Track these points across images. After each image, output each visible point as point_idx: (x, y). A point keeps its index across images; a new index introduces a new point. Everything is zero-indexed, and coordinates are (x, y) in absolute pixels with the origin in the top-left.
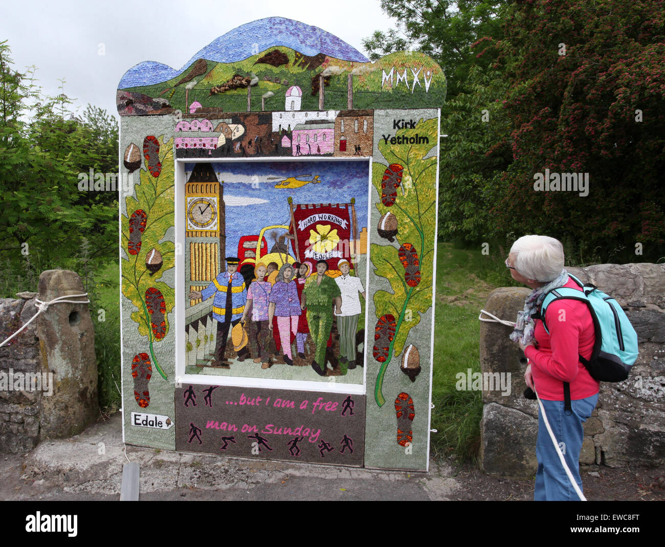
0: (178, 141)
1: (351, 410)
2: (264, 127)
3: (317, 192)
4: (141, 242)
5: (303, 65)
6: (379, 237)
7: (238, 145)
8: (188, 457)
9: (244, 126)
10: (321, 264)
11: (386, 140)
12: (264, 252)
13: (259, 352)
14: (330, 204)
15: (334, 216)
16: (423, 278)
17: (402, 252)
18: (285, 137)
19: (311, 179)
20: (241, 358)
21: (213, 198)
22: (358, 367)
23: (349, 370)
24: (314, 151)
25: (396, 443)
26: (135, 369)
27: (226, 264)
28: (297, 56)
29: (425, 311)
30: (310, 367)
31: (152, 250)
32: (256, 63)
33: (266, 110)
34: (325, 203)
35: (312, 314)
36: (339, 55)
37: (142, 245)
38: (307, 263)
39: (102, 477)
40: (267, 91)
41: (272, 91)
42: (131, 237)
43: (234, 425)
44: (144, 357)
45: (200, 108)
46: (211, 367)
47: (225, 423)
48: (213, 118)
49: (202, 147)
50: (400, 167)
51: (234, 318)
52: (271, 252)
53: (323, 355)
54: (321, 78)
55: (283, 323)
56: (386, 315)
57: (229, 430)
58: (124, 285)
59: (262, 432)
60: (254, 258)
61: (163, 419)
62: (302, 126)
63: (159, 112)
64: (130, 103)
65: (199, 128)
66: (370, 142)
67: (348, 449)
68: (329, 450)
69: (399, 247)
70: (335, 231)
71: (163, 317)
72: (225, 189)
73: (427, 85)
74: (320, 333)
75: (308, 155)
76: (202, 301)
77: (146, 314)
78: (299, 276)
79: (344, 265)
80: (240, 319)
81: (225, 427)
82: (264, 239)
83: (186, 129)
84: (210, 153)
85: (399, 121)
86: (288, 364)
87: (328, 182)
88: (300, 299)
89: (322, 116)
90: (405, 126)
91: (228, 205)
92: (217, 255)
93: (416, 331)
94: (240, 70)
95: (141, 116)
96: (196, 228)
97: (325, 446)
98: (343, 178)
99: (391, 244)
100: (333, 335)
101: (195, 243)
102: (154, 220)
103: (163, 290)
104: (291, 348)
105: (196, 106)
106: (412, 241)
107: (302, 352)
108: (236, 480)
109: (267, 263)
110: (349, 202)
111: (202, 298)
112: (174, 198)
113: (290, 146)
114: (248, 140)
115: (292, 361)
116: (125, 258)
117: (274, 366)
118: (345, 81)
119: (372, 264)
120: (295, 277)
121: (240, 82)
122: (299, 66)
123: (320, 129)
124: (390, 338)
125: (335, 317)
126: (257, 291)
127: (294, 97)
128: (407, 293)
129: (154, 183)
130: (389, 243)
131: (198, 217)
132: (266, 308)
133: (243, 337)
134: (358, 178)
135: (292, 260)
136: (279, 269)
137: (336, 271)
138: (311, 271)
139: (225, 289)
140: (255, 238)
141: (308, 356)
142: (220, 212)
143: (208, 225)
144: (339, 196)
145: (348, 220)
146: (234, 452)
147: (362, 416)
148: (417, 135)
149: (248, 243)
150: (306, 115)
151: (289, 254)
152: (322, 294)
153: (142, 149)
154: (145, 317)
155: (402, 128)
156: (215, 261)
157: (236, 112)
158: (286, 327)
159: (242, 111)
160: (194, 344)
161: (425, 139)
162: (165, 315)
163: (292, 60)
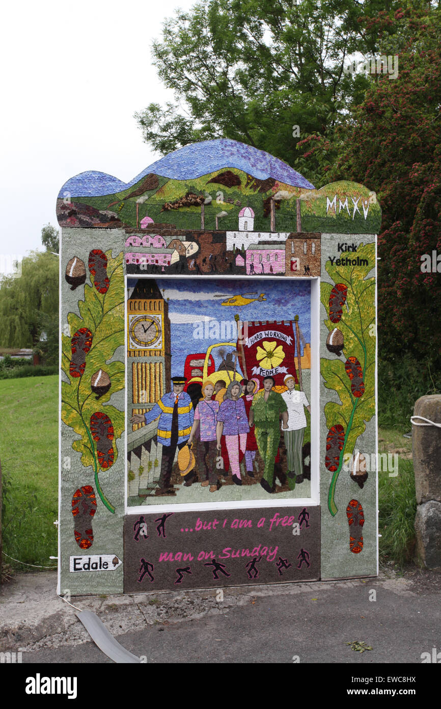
0: (129, 256)
1: (307, 522)
2: (219, 245)
3: (262, 310)
4: (85, 364)
5: (254, 187)
6: (328, 351)
7: (192, 263)
8: (140, 597)
9: (198, 244)
10: (267, 380)
11: (332, 261)
12: (211, 370)
13: (207, 475)
14: (275, 321)
15: (279, 333)
16: (367, 388)
17: (348, 365)
18: (239, 256)
19: (257, 297)
20: (188, 482)
21: (157, 316)
22: (305, 480)
23: (296, 484)
24: (267, 271)
25: (349, 551)
26: (77, 505)
27: (172, 384)
28: (249, 179)
29: (369, 420)
30: (259, 485)
31: (99, 371)
32: (209, 182)
33: (220, 228)
34: (271, 320)
35: (261, 431)
36: (288, 180)
37: (87, 366)
38: (254, 380)
39: (59, 629)
40: (221, 210)
41: (225, 211)
42: (73, 358)
43: (190, 554)
44: (88, 490)
45: (152, 224)
46: (155, 496)
47: (179, 553)
48: (166, 234)
49: (155, 263)
50: (345, 287)
51: (181, 440)
52: (219, 370)
53: (271, 472)
54: (272, 201)
55: (231, 442)
56: (336, 426)
57: (185, 560)
58: (65, 412)
59: (220, 557)
60: (202, 377)
61: (108, 558)
62: (255, 246)
63: (107, 225)
64: (73, 213)
65: (152, 244)
66: (318, 263)
67: (305, 563)
68: (287, 567)
69: (345, 361)
70: (281, 347)
71: (111, 444)
72: (170, 306)
73: (366, 213)
74: (268, 449)
75: (262, 274)
76: (146, 424)
77: (91, 442)
78: (246, 393)
79: (289, 380)
80: (187, 441)
81: (179, 558)
82: (211, 357)
83: (136, 244)
84: (163, 270)
85: (343, 245)
86: (238, 484)
87: (273, 299)
88: (248, 416)
89: (274, 237)
90: (348, 249)
91: (174, 322)
92: (162, 375)
93: (362, 439)
94: (192, 188)
95: (86, 228)
96: (139, 347)
97: (283, 563)
98: (288, 296)
99: (338, 358)
100: (281, 451)
101: (138, 363)
102: (101, 339)
103: (111, 415)
104: (240, 467)
105: (147, 221)
106: (356, 354)
107: (251, 469)
108: (207, 608)
109: (214, 382)
110: (294, 319)
111: (145, 421)
112: (124, 316)
113: (244, 265)
114: (202, 258)
115: (241, 481)
116: (66, 381)
117: (223, 488)
118: (294, 206)
119: (322, 378)
120: (243, 395)
121: (193, 199)
122: (251, 188)
123: (273, 250)
124: (339, 448)
125: (282, 432)
126: (205, 411)
127: (247, 218)
128: (354, 403)
129: (101, 300)
130: (337, 357)
131: (141, 336)
132: (213, 428)
133: (191, 460)
134: (301, 296)
135: (239, 377)
136: (227, 387)
137: (283, 386)
138: (258, 387)
139: (171, 410)
140: (202, 356)
141: (257, 474)
142: (165, 329)
143: (152, 343)
144: (283, 313)
145: (293, 337)
146: (190, 584)
147: (317, 527)
148: (358, 258)
149: (195, 361)
150: (259, 236)
151: (237, 371)
152: (270, 410)
153: (87, 263)
154: (89, 446)
155: (346, 251)
156: (160, 381)
157: (190, 230)
158: (235, 445)
159: (195, 229)
160: (136, 472)
161: (365, 262)
162: (114, 442)
163: (244, 182)
